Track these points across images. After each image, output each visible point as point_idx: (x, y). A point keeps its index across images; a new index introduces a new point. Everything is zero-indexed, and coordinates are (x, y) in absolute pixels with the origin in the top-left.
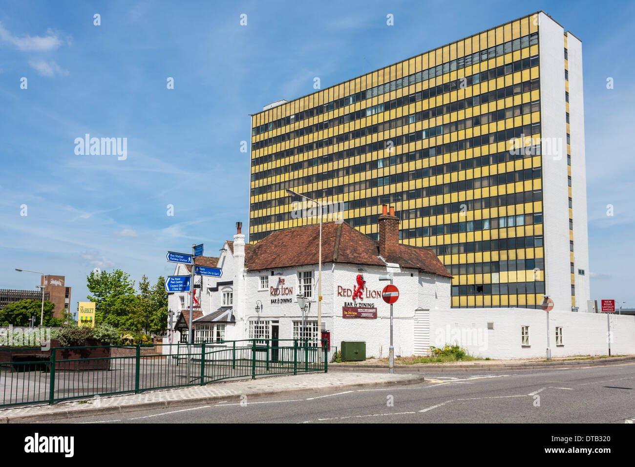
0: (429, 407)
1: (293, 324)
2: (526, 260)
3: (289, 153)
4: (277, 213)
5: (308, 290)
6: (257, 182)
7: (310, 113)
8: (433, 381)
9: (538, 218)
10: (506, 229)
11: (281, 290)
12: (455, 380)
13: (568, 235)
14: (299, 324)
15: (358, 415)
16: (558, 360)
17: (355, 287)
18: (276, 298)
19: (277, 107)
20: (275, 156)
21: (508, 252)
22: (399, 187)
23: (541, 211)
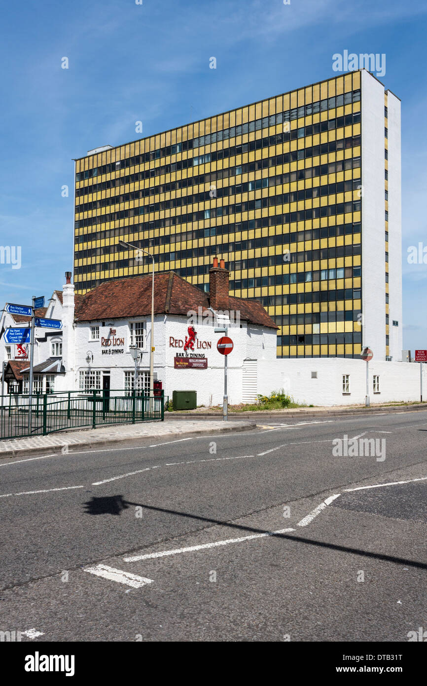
0: (266, 451)
1: (124, 374)
2: (345, 311)
3: (115, 200)
4: (103, 261)
5: (140, 340)
6: (81, 229)
7: (136, 160)
8: (265, 427)
9: (356, 272)
10: (327, 281)
11: (112, 341)
12: (284, 426)
13: (384, 288)
14: (131, 374)
15: (202, 459)
16: (376, 406)
17: (186, 338)
18: (108, 348)
19: (102, 152)
20: (100, 204)
21: (328, 304)
22: (225, 238)
23: (360, 265)
